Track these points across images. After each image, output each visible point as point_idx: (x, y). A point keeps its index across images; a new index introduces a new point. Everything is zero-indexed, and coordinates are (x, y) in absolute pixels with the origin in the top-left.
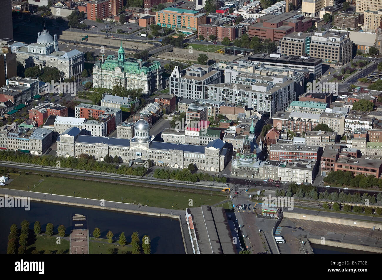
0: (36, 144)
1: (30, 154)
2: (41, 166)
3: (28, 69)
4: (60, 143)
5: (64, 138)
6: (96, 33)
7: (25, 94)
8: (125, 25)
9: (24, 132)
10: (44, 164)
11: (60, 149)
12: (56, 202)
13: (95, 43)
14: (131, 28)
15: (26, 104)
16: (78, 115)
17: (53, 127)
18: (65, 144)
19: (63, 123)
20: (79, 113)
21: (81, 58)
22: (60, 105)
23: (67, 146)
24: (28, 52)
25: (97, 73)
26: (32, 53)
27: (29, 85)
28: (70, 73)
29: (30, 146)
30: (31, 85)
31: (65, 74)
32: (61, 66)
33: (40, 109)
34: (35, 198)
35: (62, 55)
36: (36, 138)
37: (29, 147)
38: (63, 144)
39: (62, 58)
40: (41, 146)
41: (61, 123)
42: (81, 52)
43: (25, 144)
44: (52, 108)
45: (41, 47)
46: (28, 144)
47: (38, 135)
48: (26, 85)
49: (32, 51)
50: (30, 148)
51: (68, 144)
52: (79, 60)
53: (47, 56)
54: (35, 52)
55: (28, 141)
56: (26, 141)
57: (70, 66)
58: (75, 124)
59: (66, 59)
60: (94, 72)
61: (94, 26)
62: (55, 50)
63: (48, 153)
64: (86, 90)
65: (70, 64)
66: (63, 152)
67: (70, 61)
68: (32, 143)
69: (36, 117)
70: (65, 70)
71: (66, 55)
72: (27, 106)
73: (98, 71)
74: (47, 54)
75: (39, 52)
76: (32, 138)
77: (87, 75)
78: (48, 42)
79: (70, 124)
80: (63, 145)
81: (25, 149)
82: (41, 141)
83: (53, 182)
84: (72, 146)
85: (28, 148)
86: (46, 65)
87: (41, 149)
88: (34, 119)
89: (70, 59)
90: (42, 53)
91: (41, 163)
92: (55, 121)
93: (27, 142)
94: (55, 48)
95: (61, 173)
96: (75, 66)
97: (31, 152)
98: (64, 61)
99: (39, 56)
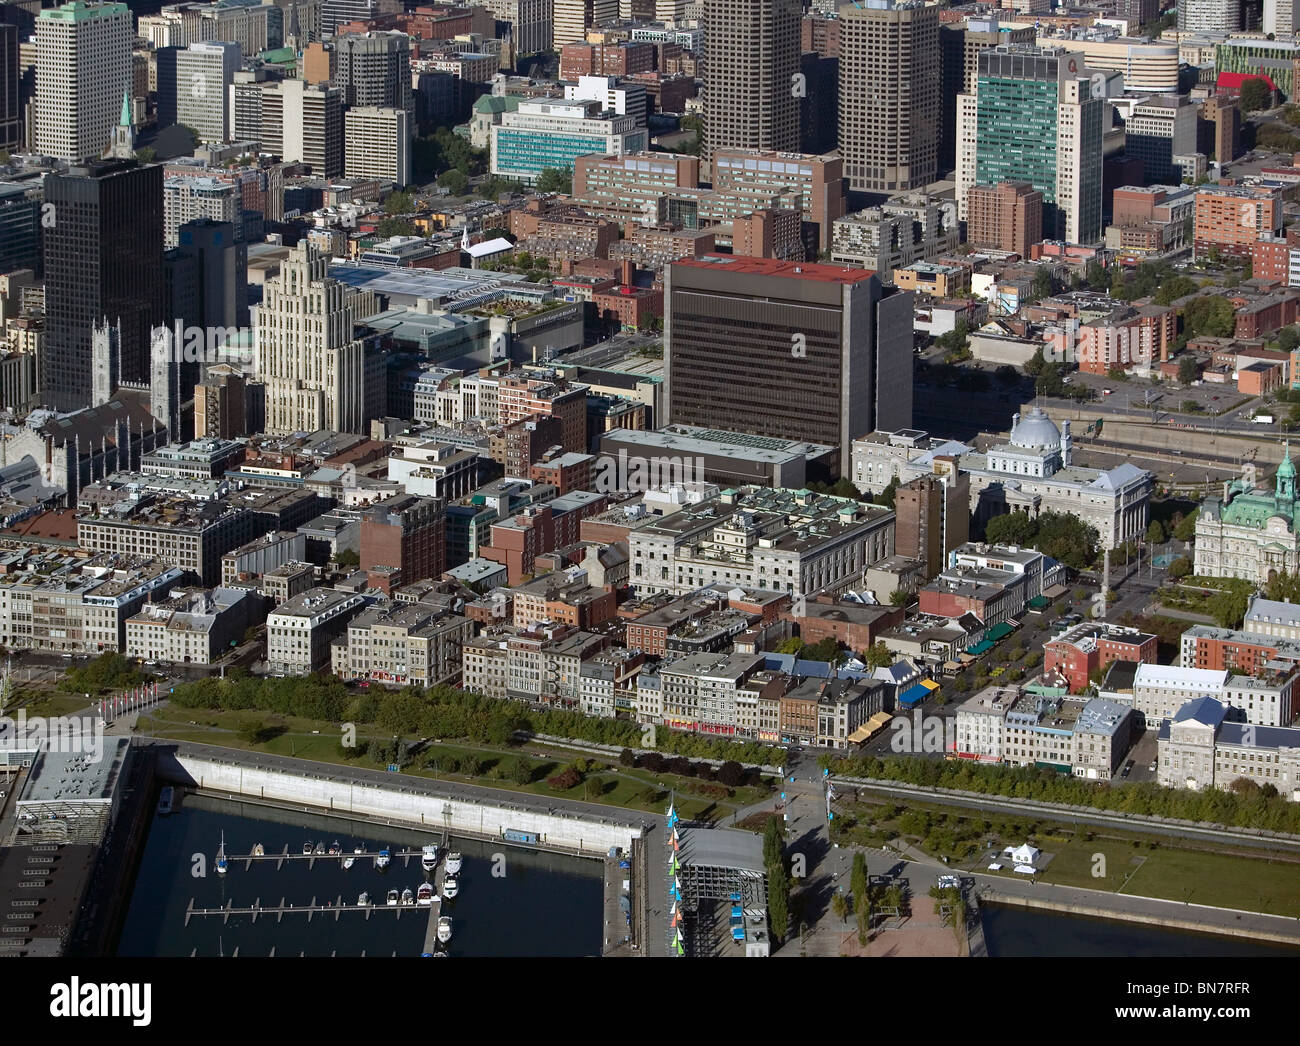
0: (1092, 747)
1: (1073, 776)
2: (1120, 814)
3: (994, 519)
4: (1171, 747)
5: (1183, 730)
6: (1120, 412)
7: (1010, 593)
8: (1196, 387)
9: (1050, 710)
10: (1134, 809)
11: (1167, 763)
12: (1209, 929)
13: (1122, 440)
14: (1216, 398)
15: (1015, 623)
16: (1188, 660)
17: (1129, 697)
18: (1185, 748)
19: (1162, 684)
20: (1195, 653)
21: (1143, 489)
22: (1135, 630)
23: (1192, 754)
24: (985, 470)
25: (1209, 532)
26: (1000, 473)
27: (1019, 569)
28: (1117, 531)
29: (1073, 753)
30: (1027, 569)
31: (1101, 535)
32: (1089, 511)
33: (1077, 640)
34: (1141, 914)
35: (1092, 481)
36: (1093, 730)
37: (1069, 757)
38: (1177, 748)
39: (1093, 489)
40: (1108, 752)
41: (1153, 684)
42: (1143, 472)
43: (1059, 746)
44: (1111, 637)
45: (1028, 457)
46: (1069, 746)
47: (1099, 721)
48: (1012, 568)
49: (999, 468)
50: (1074, 760)
51: (1193, 749)
52: (1140, 495)
53: (1046, 482)
54: (1010, 469)
55: (1069, 738)
56: (1062, 737)
57: (1118, 513)
58: (1205, 689)
59: (1107, 491)
60: (1198, 530)
61: (1107, 392)
62: (1064, 465)
63: (1126, 773)
64: (1176, 580)
65: (1117, 505)
66: (1179, 772)
67: (1118, 497)
68: (1081, 744)
69: (1064, 665)
70: (1102, 522)
71: (1104, 478)
72: (1017, 628)
73: (1212, 528)
74: (1046, 477)
75: (1020, 471)
76: (1083, 729)
77: (1162, 538)
78: (1046, 441)
79: (1182, 688)
80: (1176, 752)
81: (1058, 762)
82: (1109, 740)
83: (1176, 866)
84: (1207, 756)
85: (1066, 757)
86: (1043, 509)
87: (1106, 763)
88: (1061, 670)
89: (1118, 491)
90: (1031, 472)
91: (1123, 805)
92: (1137, 679)
93: (1066, 741)
94: (1064, 459)
95: (1187, 835)
96: (1130, 510)
97: (1075, 770)
98: (1099, 498)
99: (1021, 481)
